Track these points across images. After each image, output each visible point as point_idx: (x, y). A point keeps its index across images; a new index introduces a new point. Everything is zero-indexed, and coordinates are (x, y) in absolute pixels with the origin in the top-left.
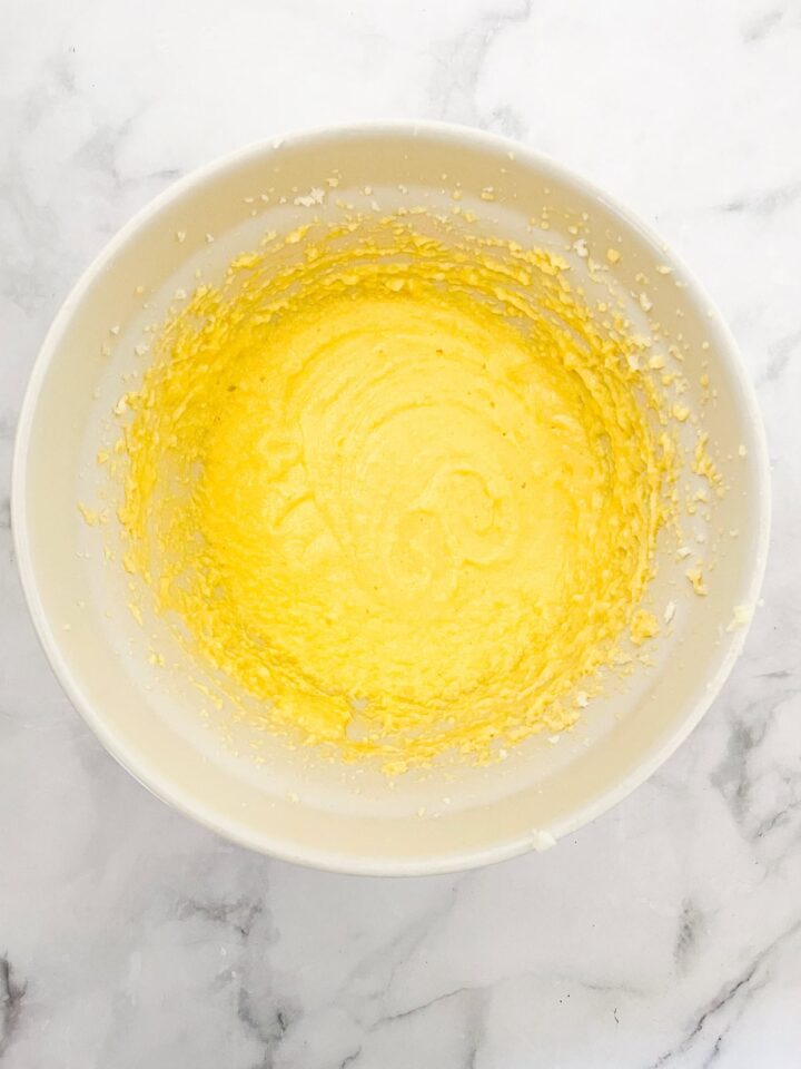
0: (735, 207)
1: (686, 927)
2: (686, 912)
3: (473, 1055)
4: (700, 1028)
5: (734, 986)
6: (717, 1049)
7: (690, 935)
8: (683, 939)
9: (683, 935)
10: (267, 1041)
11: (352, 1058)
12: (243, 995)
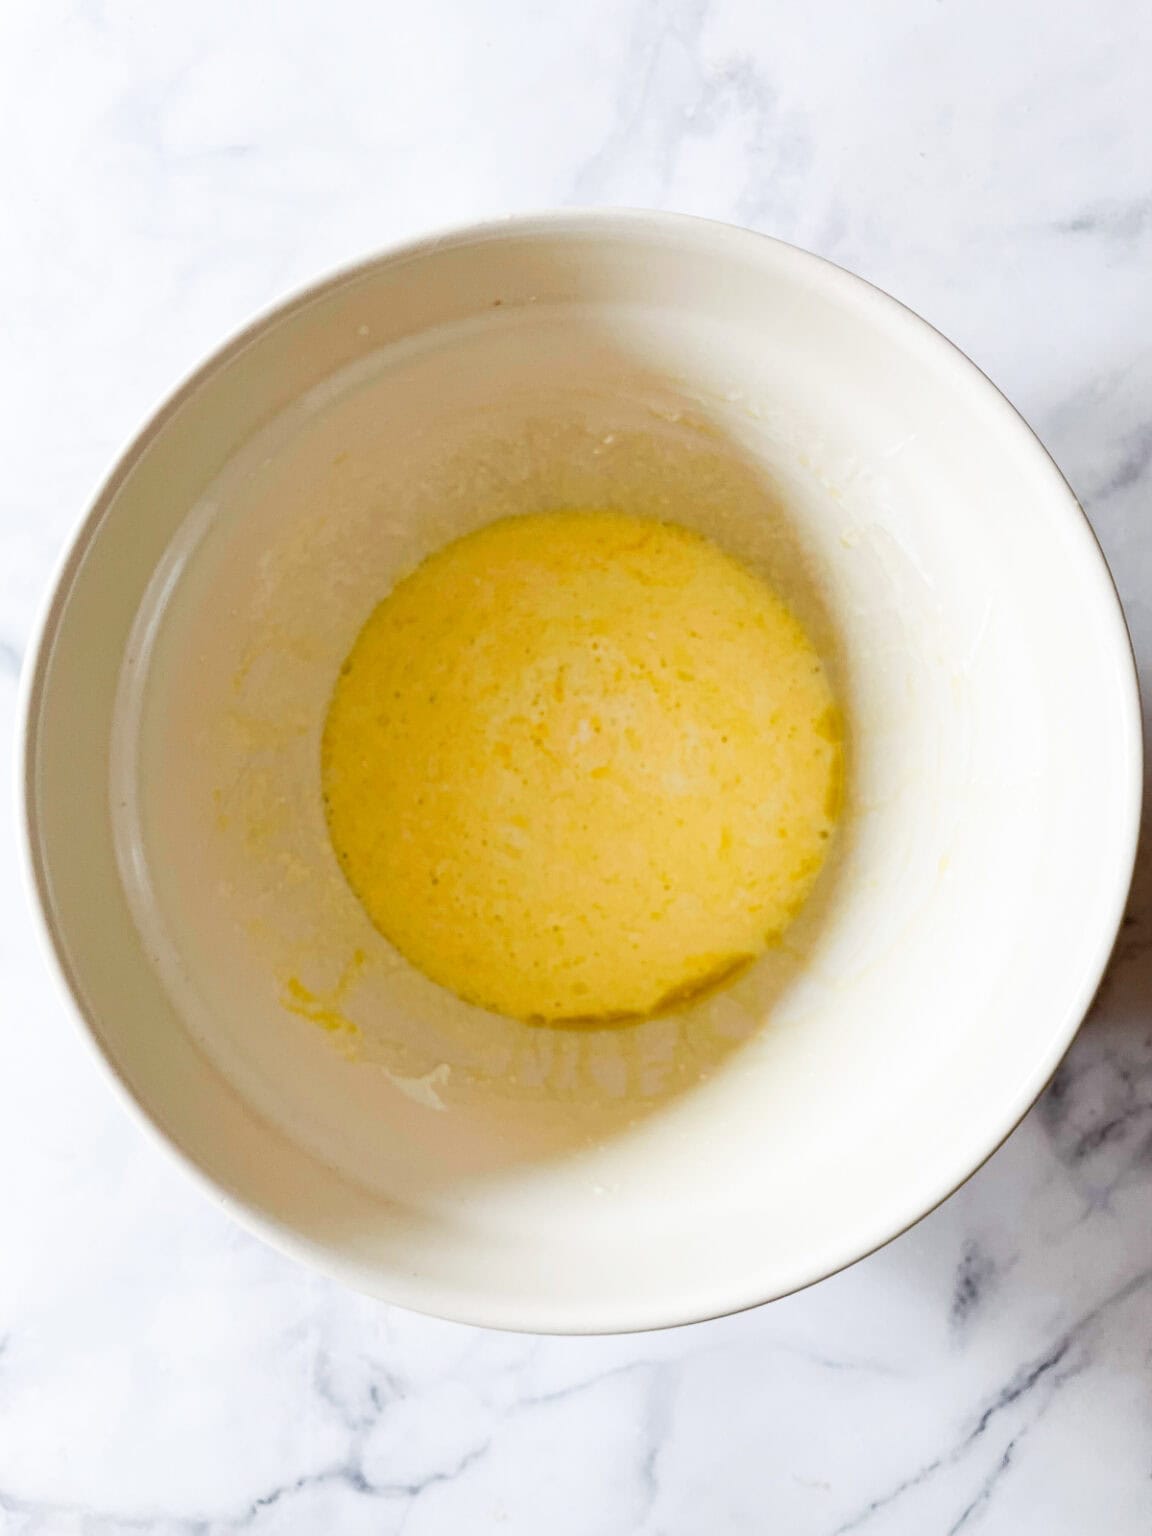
0: (1081, 225)
1: (968, 1282)
2: (968, 1260)
3: (652, 1457)
4: (982, 1428)
5: (1034, 1369)
6: (1006, 1460)
7: (973, 1294)
8: (963, 1300)
9: (964, 1293)
10: (354, 1427)
11: (477, 1455)
12: (322, 1359)
